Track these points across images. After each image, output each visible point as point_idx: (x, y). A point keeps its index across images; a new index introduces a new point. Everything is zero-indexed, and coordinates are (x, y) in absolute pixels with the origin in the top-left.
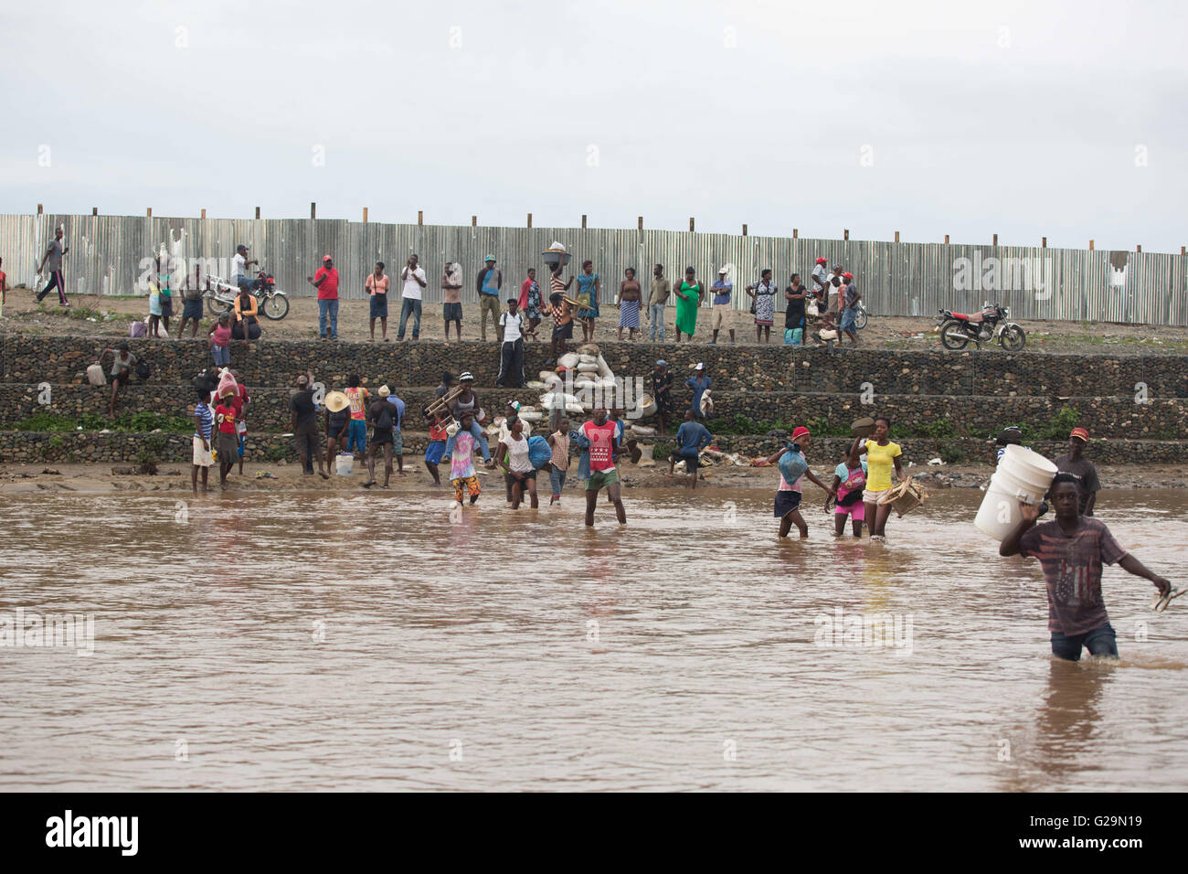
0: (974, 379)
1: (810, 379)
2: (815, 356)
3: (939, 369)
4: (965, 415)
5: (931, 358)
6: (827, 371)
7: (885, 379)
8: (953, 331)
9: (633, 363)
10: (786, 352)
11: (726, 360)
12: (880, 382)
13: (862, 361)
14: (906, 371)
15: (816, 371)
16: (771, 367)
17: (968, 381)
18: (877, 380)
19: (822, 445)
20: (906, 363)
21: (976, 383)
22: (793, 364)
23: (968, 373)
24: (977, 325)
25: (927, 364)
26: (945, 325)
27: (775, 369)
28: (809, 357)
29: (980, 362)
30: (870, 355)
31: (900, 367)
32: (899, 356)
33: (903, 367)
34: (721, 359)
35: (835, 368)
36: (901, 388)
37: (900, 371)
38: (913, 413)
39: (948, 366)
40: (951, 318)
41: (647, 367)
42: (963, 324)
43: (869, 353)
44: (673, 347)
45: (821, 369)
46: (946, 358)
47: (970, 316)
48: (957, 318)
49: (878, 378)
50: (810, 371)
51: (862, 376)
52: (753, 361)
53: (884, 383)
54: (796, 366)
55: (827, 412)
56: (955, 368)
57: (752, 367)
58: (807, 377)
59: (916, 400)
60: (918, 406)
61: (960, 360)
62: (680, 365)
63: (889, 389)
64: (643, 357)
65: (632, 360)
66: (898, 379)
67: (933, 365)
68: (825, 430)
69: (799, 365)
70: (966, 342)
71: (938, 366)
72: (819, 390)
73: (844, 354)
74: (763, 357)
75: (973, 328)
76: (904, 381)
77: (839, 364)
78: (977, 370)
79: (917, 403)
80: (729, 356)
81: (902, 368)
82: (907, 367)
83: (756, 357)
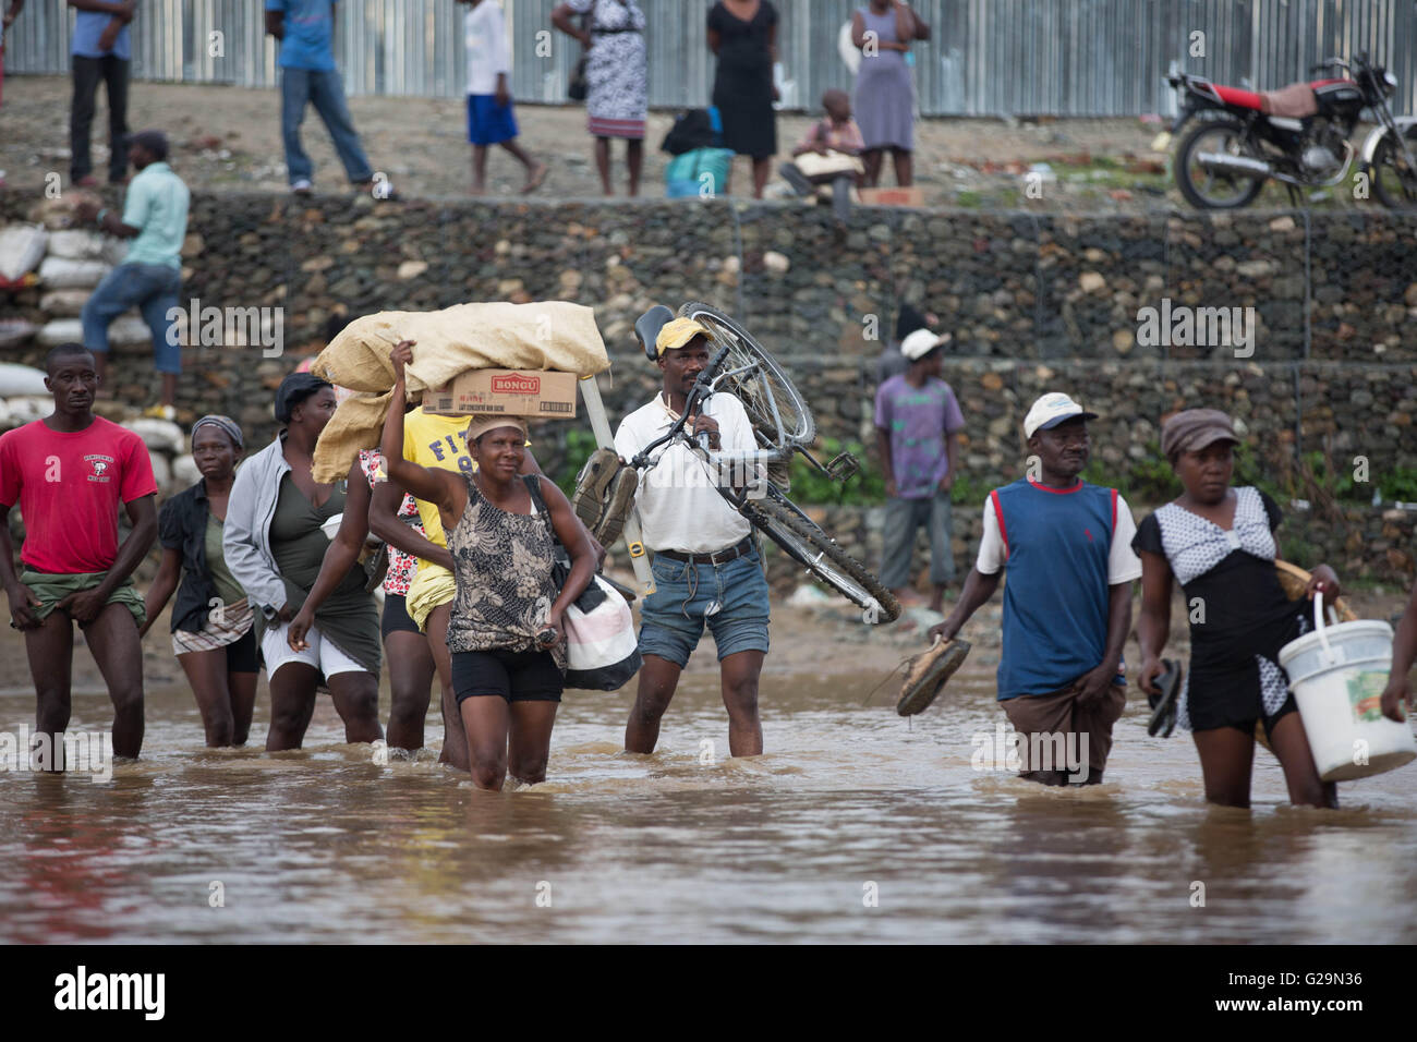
0: (1311, 306)
1: (787, 311)
2: (803, 233)
3: (1196, 275)
4: (1293, 426)
5: (1173, 238)
6: (843, 285)
7: (1027, 310)
8: (1213, 151)
9: (217, 262)
10: (710, 221)
11: (519, 250)
12: (1013, 319)
13: (953, 247)
14: (1092, 281)
15: (808, 286)
16: (666, 272)
17: (1291, 315)
18: (1001, 315)
19: (861, 532)
20: (1094, 255)
21: (1317, 320)
22: (733, 263)
23: (1290, 287)
24: (1296, 125)
25: (1160, 257)
26: (1187, 129)
27: (677, 280)
28: (785, 237)
29: (1327, 250)
30: (980, 232)
31: (1071, 270)
32: (1071, 231)
33: (1083, 266)
34: (502, 247)
35: (868, 273)
36: (1078, 341)
37: (1073, 282)
38: (1130, 422)
39: (1225, 263)
40: (1211, 105)
41: (260, 275)
42: (1250, 122)
43: (975, 223)
44: (345, 205)
45: (823, 278)
46: (1223, 238)
47: (1274, 96)
48: (1231, 105)
49: (1006, 307)
50: (789, 285)
51: (954, 302)
52: (603, 255)
53: (1024, 324)
54: (745, 269)
55: (858, 420)
56: (1250, 269)
57: (603, 271)
58: (778, 304)
59: (1138, 380)
60: (1145, 398)
61: (1265, 244)
62: (372, 266)
63: (1040, 343)
64: (247, 239)
65: (212, 249)
66: (1067, 309)
67: (1180, 260)
68: (855, 480)
69: (753, 265)
70: (1259, 181)
71: (1197, 265)
72: (818, 348)
73: (897, 229)
74: (638, 240)
75: (1281, 137)
76: (1088, 314)
77: (883, 262)
78: (1321, 276)
79: (1141, 389)
80: (528, 238)
81: (1080, 271)
82: (1097, 267)
83: (618, 238)
